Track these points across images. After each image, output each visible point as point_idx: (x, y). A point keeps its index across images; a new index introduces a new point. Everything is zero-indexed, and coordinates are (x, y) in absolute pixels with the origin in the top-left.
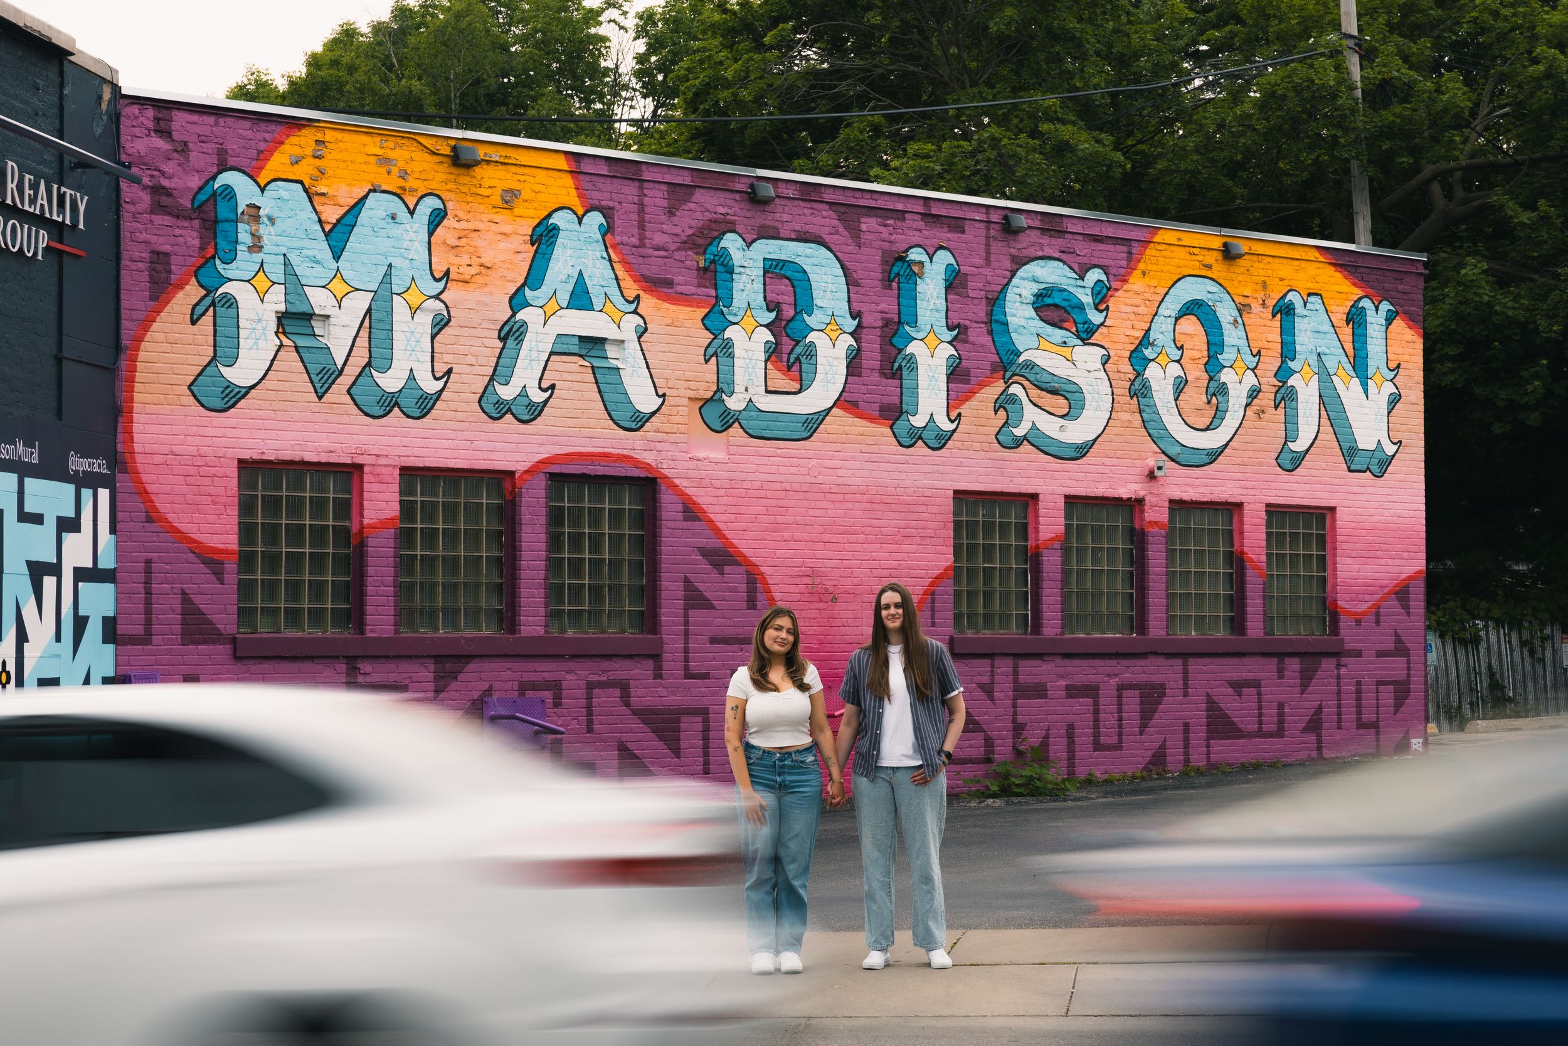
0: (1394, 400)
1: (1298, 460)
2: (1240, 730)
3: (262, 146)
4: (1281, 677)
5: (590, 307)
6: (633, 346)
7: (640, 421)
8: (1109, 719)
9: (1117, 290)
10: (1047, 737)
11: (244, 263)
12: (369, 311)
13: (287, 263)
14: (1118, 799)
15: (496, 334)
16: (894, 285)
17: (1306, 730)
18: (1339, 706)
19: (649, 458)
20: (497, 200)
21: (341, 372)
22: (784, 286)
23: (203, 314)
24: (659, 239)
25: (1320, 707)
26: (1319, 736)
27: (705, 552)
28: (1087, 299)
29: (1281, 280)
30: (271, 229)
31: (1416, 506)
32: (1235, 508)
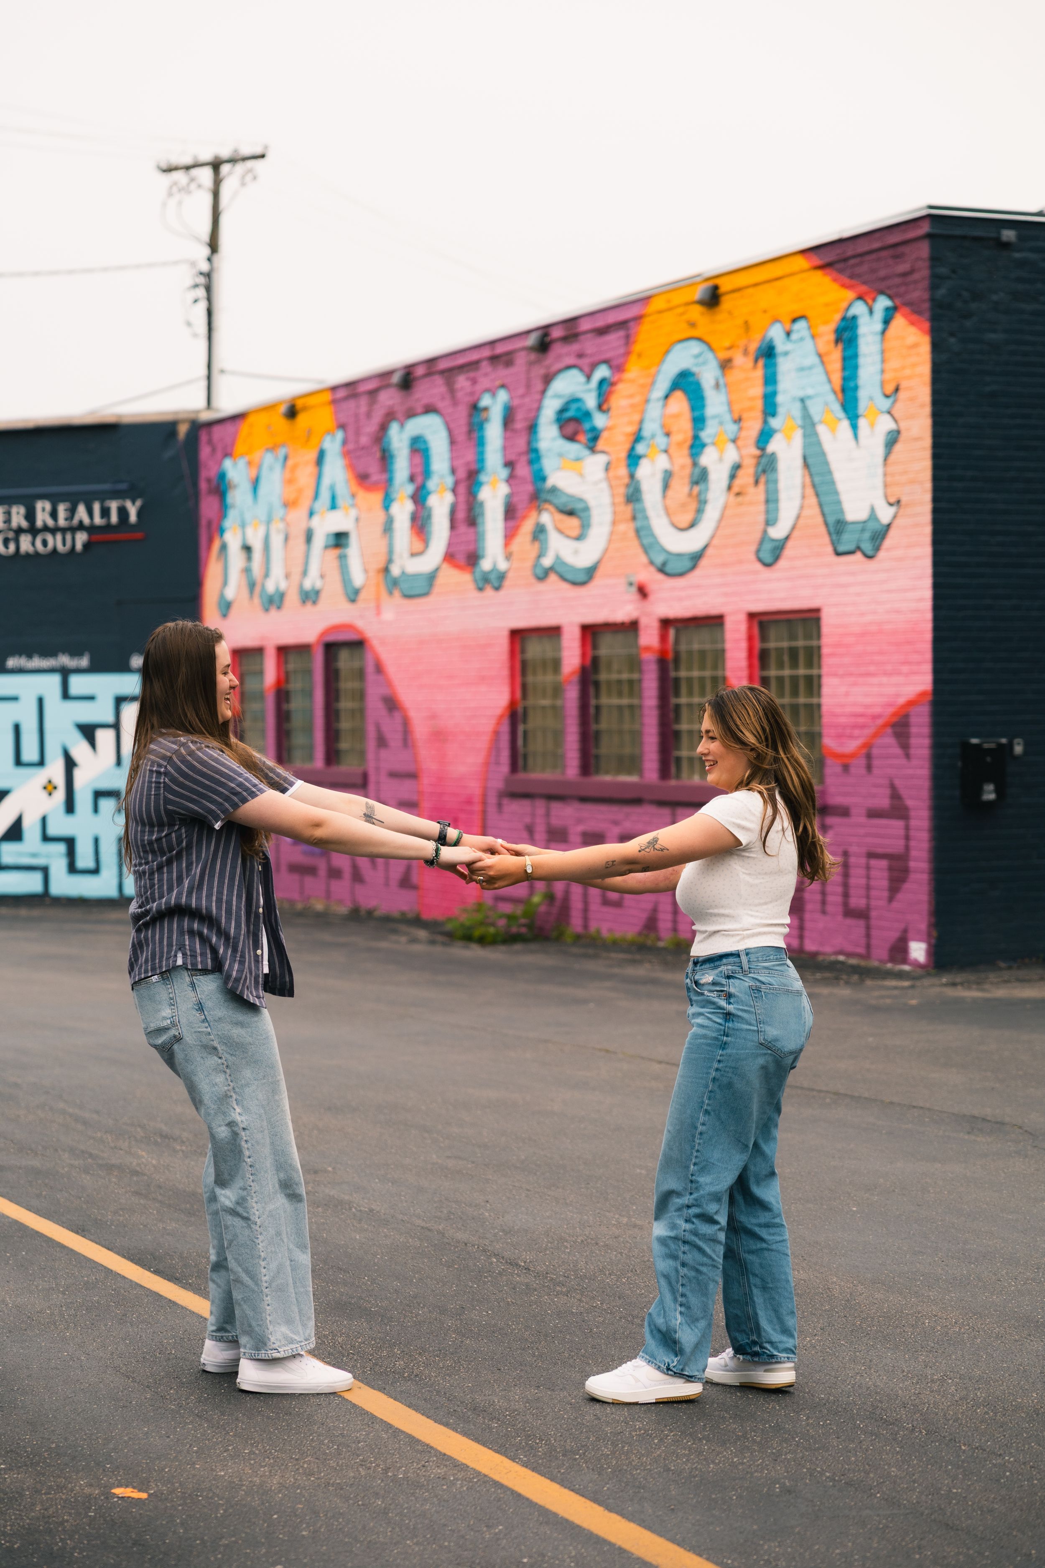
0: (892, 440)
1: (779, 549)
3: (235, 436)
5: (338, 507)
6: (356, 533)
7: (358, 594)
9: (616, 384)
11: (230, 518)
12: (266, 538)
13: (241, 513)
15: (304, 540)
16: (475, 434)
20: (305, 438)
21: (257, 583)
22: (419, 459)
23: (220, 555)
24: (364, 440)
27: (385, 700)
28: (591, 402)
30: (239, 492)
32: (715, 622)
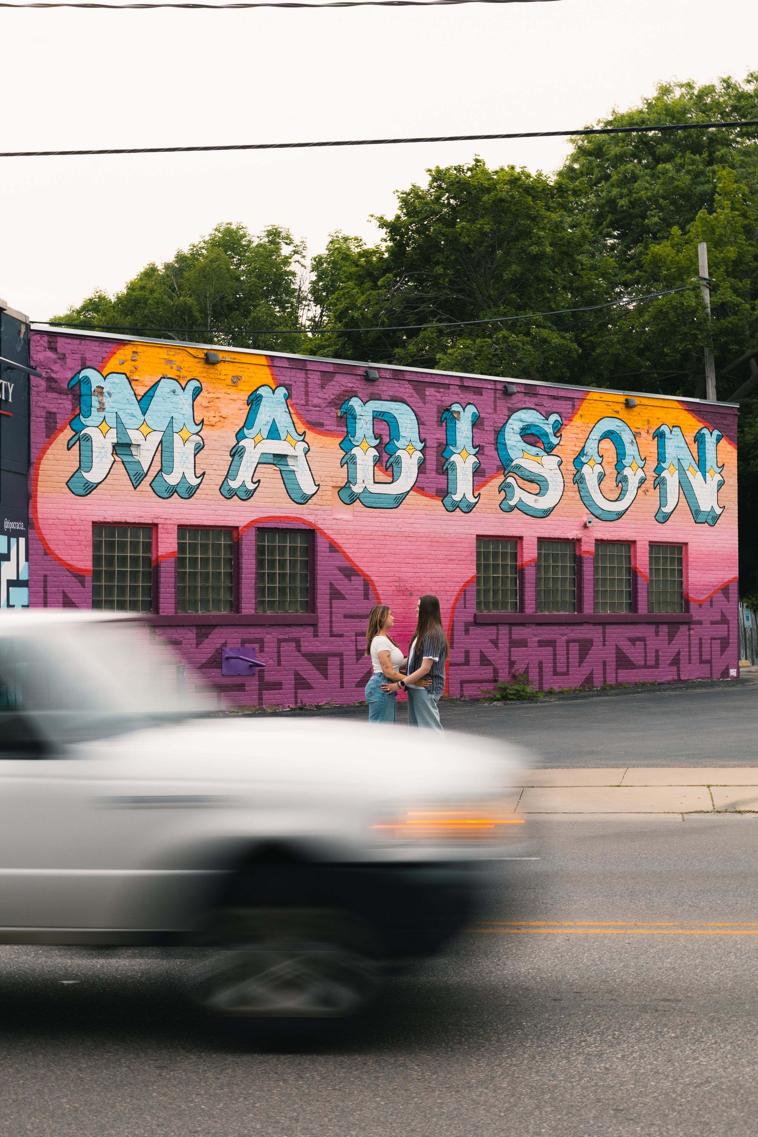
0: (721, 484)
1: (667, 517)
2: (634, 664)
3: (105, 355)
4: (657, 635)
5: (279, 438)
6: (302, 459)
7: (306, 499)
8: (561, 658)
9: (566, 425)
10: (527, 668)
11: (95, 417)
12: (161, 442)
13: (118, 417)
14: (565, 702)
15: (229, 453)
16: (444, 424)
17: (671, 664)
18: (690, 652)
19: (311, 519)
20: (229, 381)
21: (146, 475)
22: (384, 426)
23: (74, 445)
24: (316, 401)
25: (679, 652)
26: (678, 668)
27: (341, 569)
28: (549, 430)
29: (658, 419)
30: (109, 399)
31: (733, 542)
32: (632, 543)
